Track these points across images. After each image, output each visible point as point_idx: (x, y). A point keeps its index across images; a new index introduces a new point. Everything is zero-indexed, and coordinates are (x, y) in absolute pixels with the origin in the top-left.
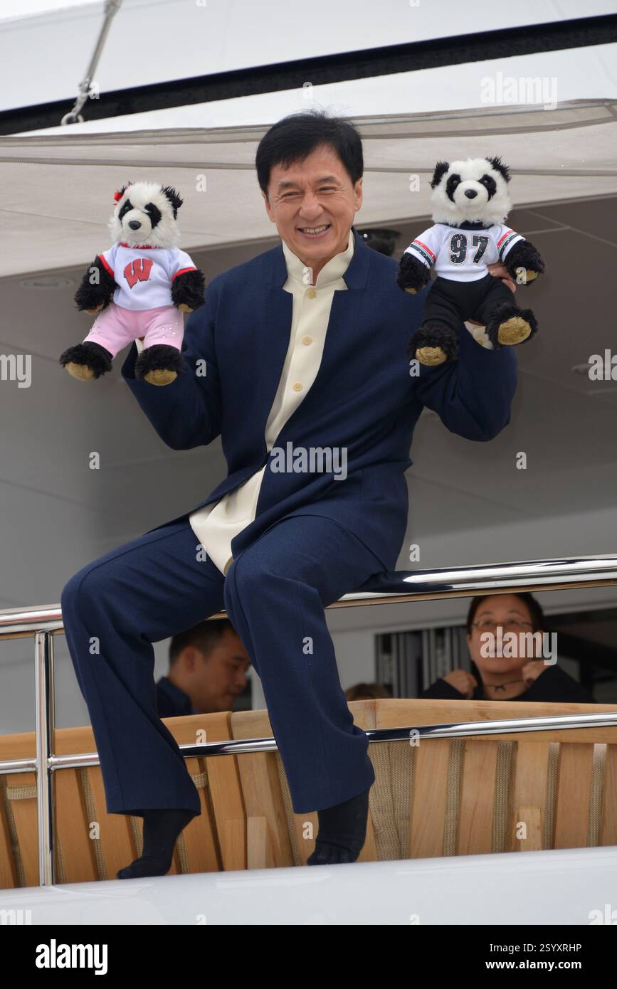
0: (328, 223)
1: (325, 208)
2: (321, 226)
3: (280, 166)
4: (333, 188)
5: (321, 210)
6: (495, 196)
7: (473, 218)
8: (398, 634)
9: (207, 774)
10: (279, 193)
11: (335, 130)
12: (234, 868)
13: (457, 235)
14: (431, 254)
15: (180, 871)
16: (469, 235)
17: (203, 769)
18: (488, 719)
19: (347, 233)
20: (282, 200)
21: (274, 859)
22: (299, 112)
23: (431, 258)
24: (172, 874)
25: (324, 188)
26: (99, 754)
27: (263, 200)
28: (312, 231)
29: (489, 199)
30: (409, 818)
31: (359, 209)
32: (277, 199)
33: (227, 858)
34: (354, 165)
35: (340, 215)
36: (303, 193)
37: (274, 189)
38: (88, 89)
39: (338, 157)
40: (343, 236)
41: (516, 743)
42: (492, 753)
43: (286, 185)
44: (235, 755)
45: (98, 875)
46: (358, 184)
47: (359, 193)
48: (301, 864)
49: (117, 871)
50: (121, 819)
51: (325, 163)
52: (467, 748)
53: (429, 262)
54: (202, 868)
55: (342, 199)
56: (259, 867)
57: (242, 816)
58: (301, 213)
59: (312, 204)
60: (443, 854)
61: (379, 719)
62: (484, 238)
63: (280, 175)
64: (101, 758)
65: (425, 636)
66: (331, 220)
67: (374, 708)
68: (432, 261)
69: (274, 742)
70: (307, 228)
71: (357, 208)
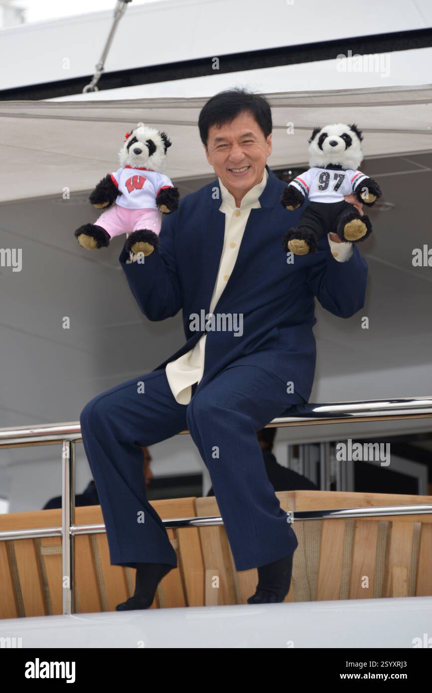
0: (248, 165)
1: (246, 155)
2: (244, 167)
3: (215, 126)
4: (252, 141)
5: (243, 156)
6: (351, 147)
7: (335, 162)
8: (304, 445)
9: (178, 540)
10: (215, 145)
11: (252, 101)
12: (196, 605)
13: (324, 173)
14: (306, 185)
15: (159, 607)
16: (332, 173)
17: (176, 536)
18: (372, 506)
19: (262, 171)
20: (216, 150)
21: (224, 599)
22: (228, 89)
23: (305, 188)
24: (154, 608)
25: (245, 140)
26: (106, 525)
27: (203, 150)
28: (238, 171)
29: (346, 148)
30: (317, 573)
31: (270, 155)
32: (213, 149)
33: (191, 598)
34: (266, 125)
35: (257, 159)
36: (231, 144)
37: (211, 142)
38: (102, 69)
39: (255, 120)
40: (259, 173)
41: (391, 523)
42: (375, 528)
43: (220, 140)
44: (198, 527)
45: (102, 608)
46: (269, 137)
47: (269, 143)
48: (243, 603)
49: (116, 606)
50: (119, 569)
51: (245, 124)
52: (357, 525)
53: (304, 191)
54: (174, 604)
55: (258, 147)
56: (213, 605)
57: (202, 569)
58: (230, 158)
59: (238, 152)
60: (339, 598)
61: (297, 504)
62: (342, 175)
63: (215, 133)
64: (107, 528)
65: (322, 447)
66: (251, 162)
67: (294, 497)
68: (306, 191)
69: (221, 519)
70: (234, 169)
71: (268, 154)
